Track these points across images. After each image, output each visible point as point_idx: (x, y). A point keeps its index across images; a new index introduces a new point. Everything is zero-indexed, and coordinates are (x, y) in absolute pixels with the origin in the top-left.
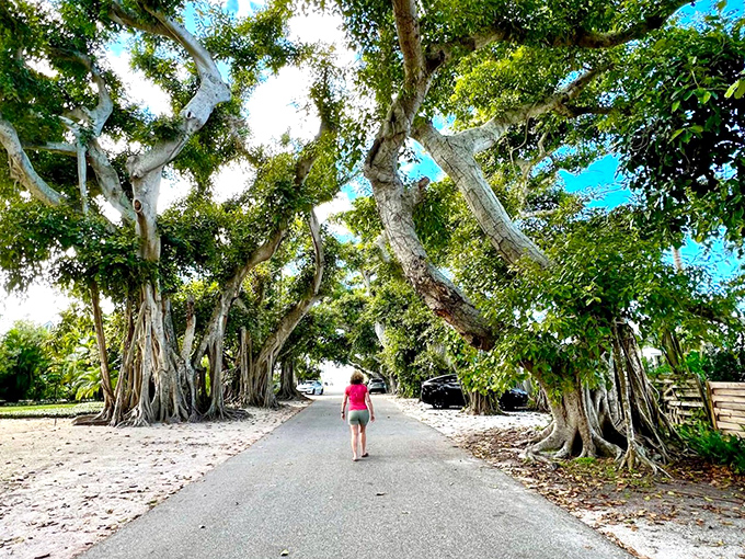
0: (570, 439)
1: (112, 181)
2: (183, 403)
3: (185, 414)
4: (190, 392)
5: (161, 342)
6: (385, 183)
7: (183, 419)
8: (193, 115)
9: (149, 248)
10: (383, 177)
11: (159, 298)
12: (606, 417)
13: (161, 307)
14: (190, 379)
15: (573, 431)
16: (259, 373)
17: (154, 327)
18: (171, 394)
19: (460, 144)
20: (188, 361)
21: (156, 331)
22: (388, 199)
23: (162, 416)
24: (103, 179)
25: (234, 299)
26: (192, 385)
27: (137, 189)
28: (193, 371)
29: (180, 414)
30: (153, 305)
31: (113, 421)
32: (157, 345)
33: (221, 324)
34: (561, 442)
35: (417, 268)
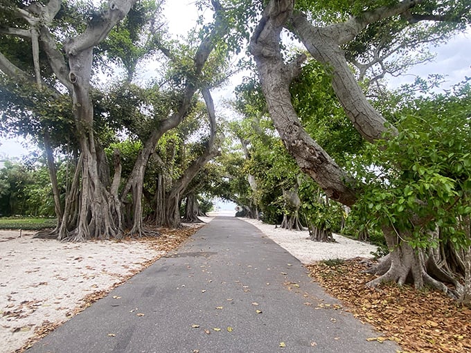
0: (404, 276)
1: (59, 62)
2: (112, 225)
3: (113, 233)
4: (118, 218)
5: (96, 181)
6: (267, 57)
7: (112, 237)
8: (116, 7)
9: (85, 113)
10: (267, 52)
11: (94, 150)
12: (431, 258)
13: (96, 157)
14: (118, 209)
15: (407, 270)
16: (169, 205)
17: (90, 172)
18: (103, 219)
19: (328, 35)
20: (116, 196)
21: (92, 174)
22: (269, 72)
23: (96, 234)
24: (53, 60)
25: (151, 154)
26: (119, 213)
27: (73, 65)
28: (120, 204)
29: (110, 233)
30: (90, 156)
31: (60, 237)
32: (93, 184)
33: (141, 172)
34: (397, 277)
35: (291, 133)
